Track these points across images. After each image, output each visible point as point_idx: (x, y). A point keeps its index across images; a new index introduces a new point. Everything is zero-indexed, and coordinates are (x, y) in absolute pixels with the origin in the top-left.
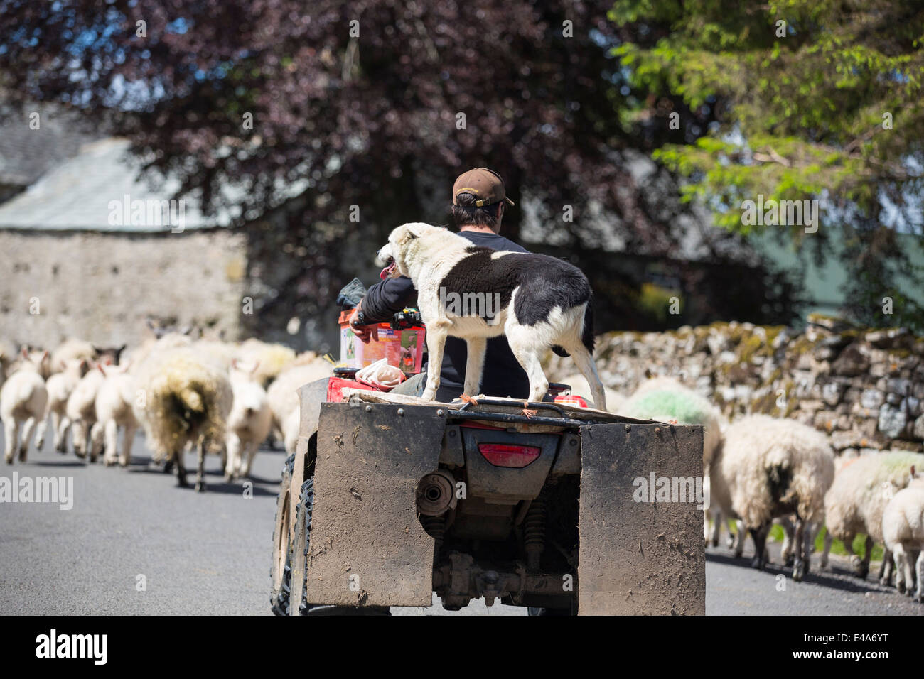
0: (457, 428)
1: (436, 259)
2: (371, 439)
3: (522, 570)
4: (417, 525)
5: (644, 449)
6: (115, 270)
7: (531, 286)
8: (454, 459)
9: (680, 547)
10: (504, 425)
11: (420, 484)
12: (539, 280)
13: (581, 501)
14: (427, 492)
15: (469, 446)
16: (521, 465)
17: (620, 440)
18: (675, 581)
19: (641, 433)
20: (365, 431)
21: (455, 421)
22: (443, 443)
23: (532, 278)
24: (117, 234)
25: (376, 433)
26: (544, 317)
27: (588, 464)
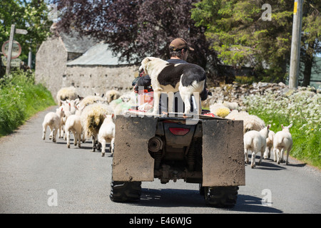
0: (162, 123)
1: (157, 68)
2: (133, 127)
3: (186, 170)
4: (148, 154)
5: (223, 128)
6: (106, 75)
7: (187, 74)
8: (161, 133)
9: (236, 161)
10: (177, 121)
11: (149, 141)
12: (190, 72)
13: (203, 146)
14: (152, 144)
15: (165, 128)
16: (183, 134)
17: (215, 125)
18: (235, 172)
19: (222, 123)
20: (130, 124)
21: (160, 120)
22: (157, 127)
23: (187, 71)
24: (106, 66)
25: (134, 124)
26: (191, 84)
27: (205, 133)
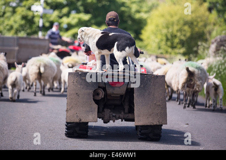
2: (81, 81)
3: (122, 113)
5: (150, 81)
13: (134, 95)
14: (96, 94)
16: (120, 86)
17: (144, 79)
19: (149, 77)
20: (79, 79)
26: (124, 50)
